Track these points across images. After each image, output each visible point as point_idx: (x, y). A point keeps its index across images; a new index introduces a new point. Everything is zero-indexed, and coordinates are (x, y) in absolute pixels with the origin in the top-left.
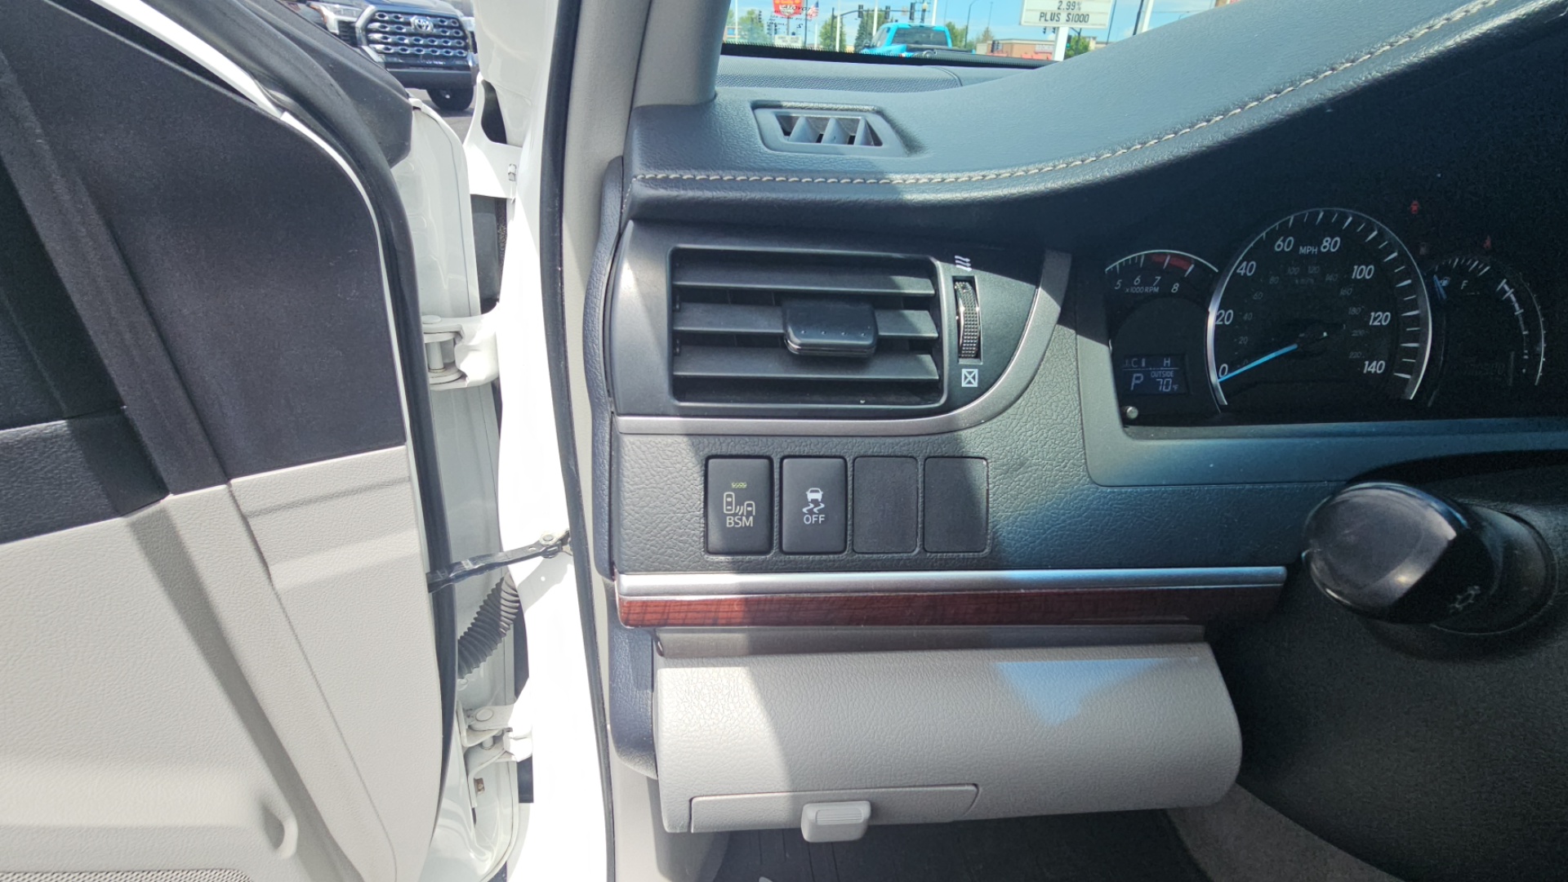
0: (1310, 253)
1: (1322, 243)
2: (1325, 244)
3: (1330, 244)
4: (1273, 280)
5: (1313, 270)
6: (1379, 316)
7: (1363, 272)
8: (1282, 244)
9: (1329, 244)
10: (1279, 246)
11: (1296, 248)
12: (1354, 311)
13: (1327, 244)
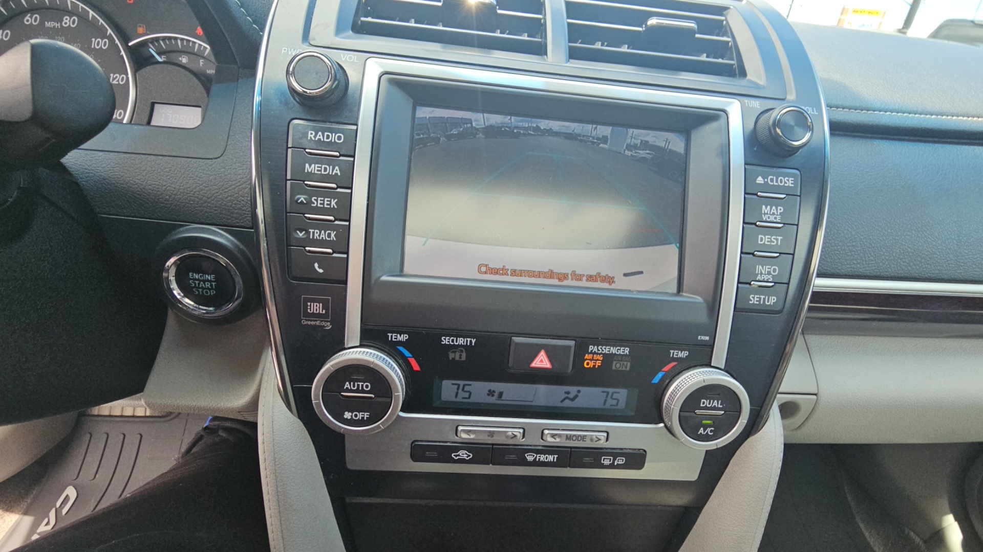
0: (54, 26)
1: (63, 20)
2: (65, 21)
3: (69, 21)
6: (116, 77)
7: (100, 43)
8: (30, 19)
10: (28, 21)
11: (42, 23)
13: (67, 21)
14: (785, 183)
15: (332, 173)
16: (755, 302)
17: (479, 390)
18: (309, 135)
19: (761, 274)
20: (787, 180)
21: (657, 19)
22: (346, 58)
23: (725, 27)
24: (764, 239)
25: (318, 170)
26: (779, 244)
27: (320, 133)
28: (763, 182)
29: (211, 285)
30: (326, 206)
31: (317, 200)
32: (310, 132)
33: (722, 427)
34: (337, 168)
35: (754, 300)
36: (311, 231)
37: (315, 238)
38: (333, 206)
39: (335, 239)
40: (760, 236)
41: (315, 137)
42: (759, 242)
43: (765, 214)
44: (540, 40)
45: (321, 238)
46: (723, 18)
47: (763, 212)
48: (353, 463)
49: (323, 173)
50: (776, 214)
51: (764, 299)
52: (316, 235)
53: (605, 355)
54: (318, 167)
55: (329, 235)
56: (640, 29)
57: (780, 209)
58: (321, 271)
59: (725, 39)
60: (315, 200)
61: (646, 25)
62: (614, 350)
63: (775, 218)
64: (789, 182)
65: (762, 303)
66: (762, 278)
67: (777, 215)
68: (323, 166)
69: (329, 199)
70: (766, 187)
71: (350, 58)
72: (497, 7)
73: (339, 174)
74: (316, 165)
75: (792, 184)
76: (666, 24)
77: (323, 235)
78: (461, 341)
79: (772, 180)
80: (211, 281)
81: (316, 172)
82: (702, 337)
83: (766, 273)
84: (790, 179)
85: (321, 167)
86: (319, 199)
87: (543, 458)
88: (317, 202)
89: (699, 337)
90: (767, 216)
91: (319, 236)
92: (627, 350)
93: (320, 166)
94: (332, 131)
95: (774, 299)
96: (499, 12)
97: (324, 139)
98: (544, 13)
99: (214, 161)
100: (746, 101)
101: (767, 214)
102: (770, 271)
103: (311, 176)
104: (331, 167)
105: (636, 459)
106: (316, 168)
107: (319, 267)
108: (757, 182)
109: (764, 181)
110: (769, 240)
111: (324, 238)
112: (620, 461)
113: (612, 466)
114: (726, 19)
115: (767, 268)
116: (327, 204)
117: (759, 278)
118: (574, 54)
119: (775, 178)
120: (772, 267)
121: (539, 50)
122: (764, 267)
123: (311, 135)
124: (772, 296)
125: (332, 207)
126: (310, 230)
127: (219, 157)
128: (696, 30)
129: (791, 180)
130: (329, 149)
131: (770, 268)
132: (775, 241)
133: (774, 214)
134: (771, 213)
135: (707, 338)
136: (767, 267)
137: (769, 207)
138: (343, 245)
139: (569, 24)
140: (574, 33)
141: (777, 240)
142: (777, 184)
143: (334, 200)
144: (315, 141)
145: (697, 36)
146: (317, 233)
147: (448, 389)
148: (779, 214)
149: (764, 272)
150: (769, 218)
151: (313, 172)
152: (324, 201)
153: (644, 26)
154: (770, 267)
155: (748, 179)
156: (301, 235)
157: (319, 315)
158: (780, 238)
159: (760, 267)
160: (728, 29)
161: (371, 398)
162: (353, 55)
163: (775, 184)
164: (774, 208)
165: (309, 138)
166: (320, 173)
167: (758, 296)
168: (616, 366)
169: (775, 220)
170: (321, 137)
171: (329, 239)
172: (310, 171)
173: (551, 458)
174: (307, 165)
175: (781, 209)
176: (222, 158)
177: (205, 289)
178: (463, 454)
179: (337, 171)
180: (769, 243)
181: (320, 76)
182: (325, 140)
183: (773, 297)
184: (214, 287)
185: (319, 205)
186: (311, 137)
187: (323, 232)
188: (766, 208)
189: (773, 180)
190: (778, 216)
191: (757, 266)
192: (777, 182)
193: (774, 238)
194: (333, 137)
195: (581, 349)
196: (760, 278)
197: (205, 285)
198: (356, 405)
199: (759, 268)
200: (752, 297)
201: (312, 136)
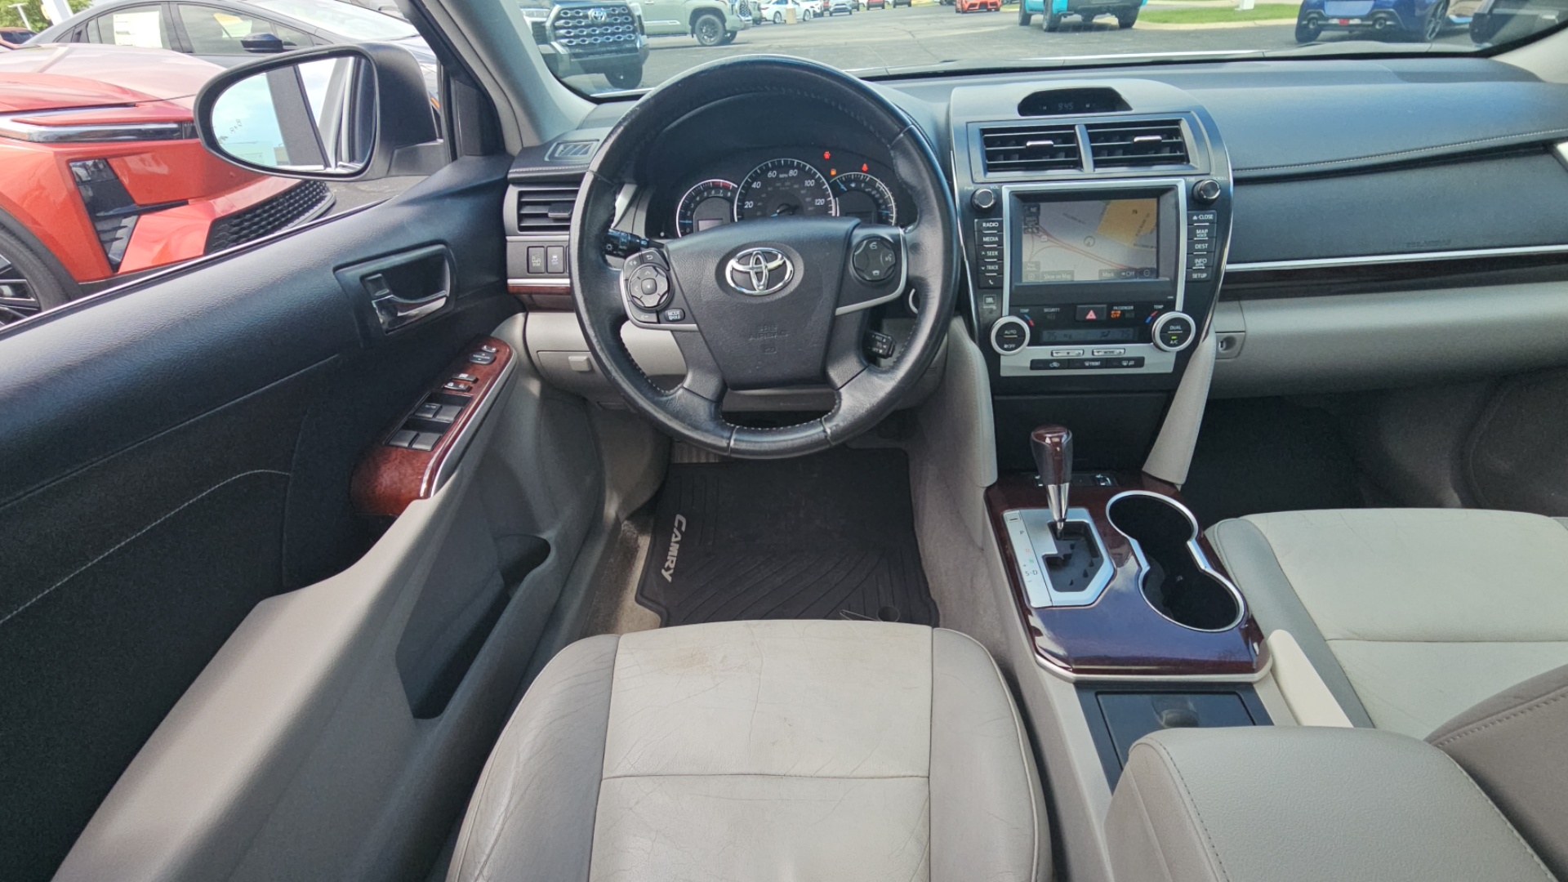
0: (785, 177)
2: (790, 173)
4: (770, 189)
5: (788, 184)
6: (819, 201)
7: (810, 183)
8: (771, 174)
9: (792, 173)
11: (778, 175)
12: (808, 199)
15: (995, 240)
17: (1060, 334)
19: (1198, 263)
21: (1139, 138)
23: (1179, 134)
24: (1198, 246)
26: (1207, 248)
28: (1197, 219)
30: (993, 255)
33: (1182, 340)
34: (997, 237)
35: (1195, 276)
36: (989, 266)
38: (996, 255)
39: (998, 269)
40: (1196, 245)
42: (1196, 248)
43: (1199, 234)
44: (1078, 159)
45: (992, 269)
46: (1178, 126)
47: (1197, 233)
48: (1004, 373)
49: (990, 241)
50: (1204, 233)
51: (1200, 275)
52: (990, 268)
53: (1122, 311)
54: (988, 239)
55: (995, 267)
56: (1131, 143)
58: (992, 283)
59: (1179, 139)
61: (1134, 141)
62: (1126, 308)
63: (1204, 235)
64: (1210, 217)
65: (1199, 277)
66: (1199, 265)
68: (990, 238)
69: (994, 252)
70: (1199, 221)
75: (1212, 217)
76: (1144, 140)
78: (1053, 310)
81: (988, 241)
82: (1170, 297)
83: (1201, 263)
84: (1211, 215)
86: (990, 252)
87: (1093, 364)
88: (989, 254)
89: (1168, 297)
92: (1132, 308)
94: (989, 222)
95: (1205, 275)
96: (1054, 146)
97: (989, 226)
98: (1077, 143)
100: (1188, 178)
102: (1202, 261)
103: (986, 243)
104: (993, 238)
105: (1140, 362)
107: (992, 281)
108: (1194, 219)
110: (1202, 246)
112: (1132, 363)
113: (1128, 367)
114: (1181, 126)
115: (1200, 260)
117: (1197, 265)
118: (1097, 164)
120: (1203, 259)
121: (1078, 165)
124: (1204, 273)
130: (992, 230)
132: (1205, 247)
134: (1202, 233)
135: (1172, 297)
137: (1201, 230)
138: (1001, 272)
139: (1092, 146)
140: (1095, 152)
143: (996, 252)
145: (1164, 142)
147: (1046, 335)
148: (1206, 233)
150: (1201, 235)
152: (992, 253)
155: (1189, 217)
156: (983, 268)
157: (991, 304)
158: (1207, 245)
161: (1015, 338)
162: (995, 185)
164: (1203, 230)
167: (1198, 274)
168: (1127, 315)
171: (995, 269)
172: (985, 240)
173: (1097, 364)
174: (984, 238)
175: (1207, 231)
178: (1055, 364)
179: (997, 239)
180: (1202, 248)
186: (983, 226)
187: (993, 266)
188: (1199, 231)
189: (1201, 217)
192: (1204, 217)
193: (1204, 245)
194: (994, 225)
195: (1110, 309)
198: (1009, 341)
199: (1196, 260)
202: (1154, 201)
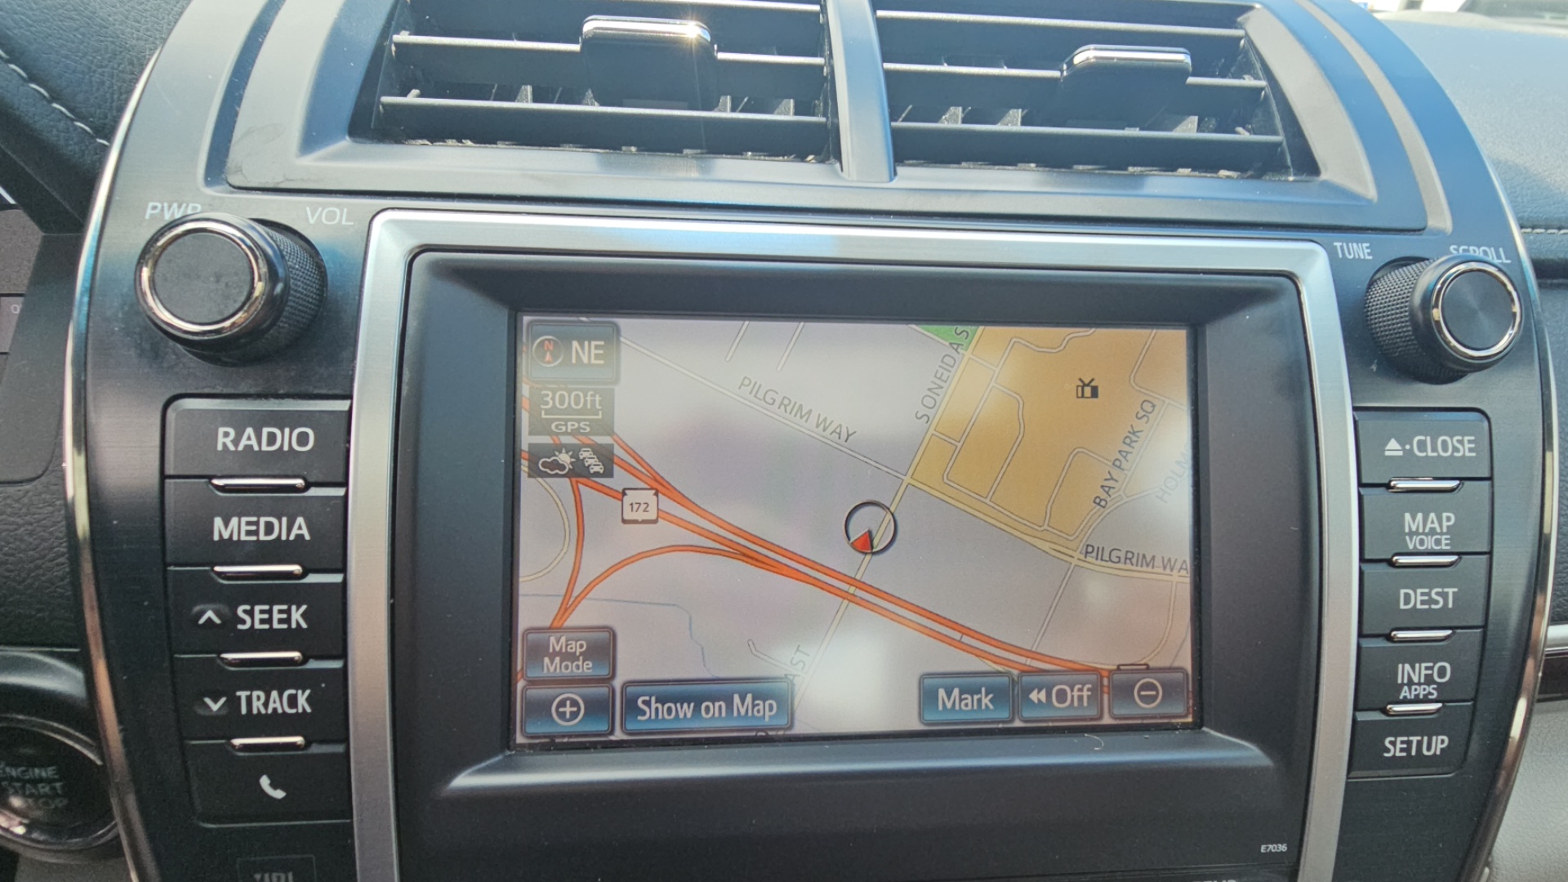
14: (1456, 449)
15: (288, 534)
16: (1398, 754)
18: (221, 440)
19: (1410, 683)
20: (1458, 441)
21: (1095, 49)
22: (320, 216)
23: (1245, 53)
24: (1414, 598)
25: (249, 533)
26: (1450, 605)
27: (250, 431)
28: (1400, 453)
29: (53, 788)
30: (276, 625)
31: (251, 613)
32: (221, 430)
34: (300, 520)
35: (1395, 747)
36: (243, 694)
37: (255, 711)
38: (298, 623)
39: (309, 710)
40: (1403, 592)
41: (236, 442)
42: (1402, 606)
43: (1411, 534)
44: (823, 119)
45: (270, 711)
46: (1239, 32)
47: (1407, 530)
49: (262, 537)
50: (1438, 530)
51: (1420, 743)
52: (257, 705)
54: (248, 523)
55: (293, 701)
56: (1056, 74)
57: (1448, 519)
58: (279, 794)
59: (1248, 81)
60: (245, 611)
61: (1070, 64)
63: (1438, 542)
64: (1465, 447)
65: (1414, 753)
66: (1413, 693)
67: (1442, 534)
68: (263, 520)
69: (285, 607)
70: (1409, 465)
71: (331, 216)
72: (716, 47)
73: (307, 537)
74: (244, 520)
75: (1471, 450)
76: (1119, 59)
77: (278, 703)
79: (1422, 446)
80: (49, 781)
81: (244, 537)
82: (1271, 846)
83: (1422, 680)
84: (1466, 438)
85: (257, 523)
86: (257, 608)
88: (252, 617)
89: (1263, 848)
90: (1416, 539)
91: (266, 705)
93: (254, 519)
94: (284, 420)
95: (1443, 742)
96: (722, 56)
97: (259, 443)
98: (827, 53)
99: (27, 487)
100: (1338, 244)
101: (1417, 533)
102: (1432, 675)
103: (231, 551)
104: (284, 520)
106: (244, 528)
107: (274, 785)
108: (1387, 453)
109: (1404, 450)
110: (1426, 598)
111: (280, 711)
114: (1247, 35)
115: (1421, 671)
116: (281, 621)
117: (1405, 693)
118: (904, 151)
119: (1428, 438)
120: (1435, 663)
121: (822, 145)
122: (1417, 665)
123: (225, 438)
124: (1437, 735)
125: (294, 625)
126: (238, 693)
127: (38, 477)
128: (1191, 69)
129: (1470, 442)
130: (276, 472)
131: (1431, 668)
132: (1440, 599)
133: (1433, 532)
134: (1427, 530)
135: (1283, 848)
136: (1424, 665)
137: (1420, 516)
138: (332, 721)
139: (888, 74)
141: (1444, 596)
142: (1435, 454)
143: (298, 609)
144: (236, 452)
145: (1191, 80)
146: (259, 698)
148: (1445, 530)
149: (1416, 680)
150: (1422, 542)
151: (235, 538)
152: (270, 612)
153: (1065, 67)
154: (1431, 664)
155: (1365, 448)
156: (215, 707)
158: (1450, 591)
159: (1407, 667)
160: (1254, 58)
162: (338, 206)
163: (1430, 454)
164: (1432, 515)
165: (220, 447)
166: (254, 538)
167: (1405, 739)
169: (1437, 548)
170: (254, 442)
171: (293, 711)
172: (226, 536)
174: (218, 522)
176: (43, 478)
177: (42, 797)
179: (301, 528)
180: (1426, 607)
181: (227, 284)
182: (265, 448)
183: (1440, 738)
184: (59, 792)
185: (258, 626)
186: (225, 445)
187: (274, 694)
188: (1414, 518)
189: (1424, 446)
190: (1444, 537)
191: (1400, 666)
192: (1434, 449)
193: (1437, 594)
194: (286, 439)
196: (1408, 694)
197: (38, 790)
199: (1404, 671)
200: (1391, 742)
201: (228, 441)
202: (1175, 340)
